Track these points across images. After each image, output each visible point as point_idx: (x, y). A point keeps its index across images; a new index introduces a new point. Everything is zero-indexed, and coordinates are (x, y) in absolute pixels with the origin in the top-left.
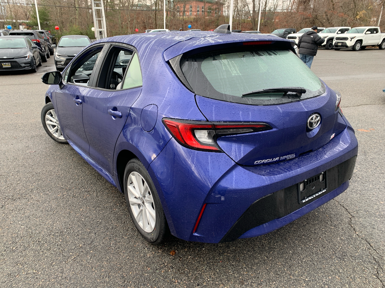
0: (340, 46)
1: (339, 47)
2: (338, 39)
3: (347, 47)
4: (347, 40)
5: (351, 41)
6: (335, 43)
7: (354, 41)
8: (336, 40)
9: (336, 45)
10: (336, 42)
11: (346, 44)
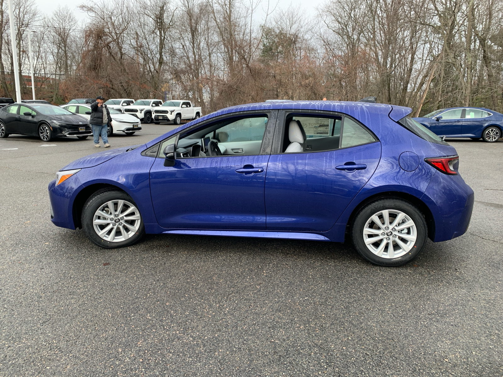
0: (160, 119)
1: (160, 121)
2: (157, 112)
3: (168, 120)
4: (167, 113)
5: (171, 114)
6: (155, 117)
7: (174, 114)
8: (155, 113)
9: (157, 118)
10: (156, 115)
11: (167, 117)
